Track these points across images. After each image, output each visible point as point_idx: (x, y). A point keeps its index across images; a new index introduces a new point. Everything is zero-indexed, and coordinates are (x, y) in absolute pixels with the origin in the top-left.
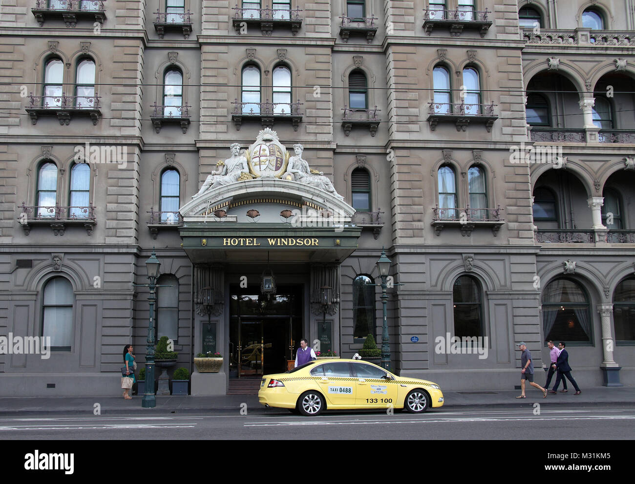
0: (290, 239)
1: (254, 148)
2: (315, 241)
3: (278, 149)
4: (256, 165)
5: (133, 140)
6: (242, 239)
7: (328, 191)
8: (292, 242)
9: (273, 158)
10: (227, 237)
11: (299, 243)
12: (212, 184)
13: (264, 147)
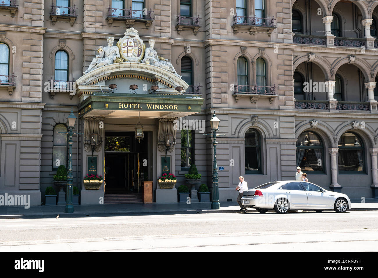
0: (160, 105)
1: (122, 41)
2: (176, 107)
3: (139, 42)
4: (124, 52)
5: (41, 30)
6: (131, 104)
7: (171, 72)
8: (162, 107)
9: (136, 48)
10: (122, 103)
11: (165, 108)
12: (97, 64)
13: (130, 40)
